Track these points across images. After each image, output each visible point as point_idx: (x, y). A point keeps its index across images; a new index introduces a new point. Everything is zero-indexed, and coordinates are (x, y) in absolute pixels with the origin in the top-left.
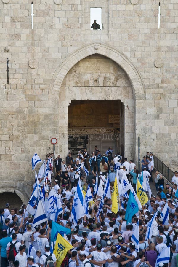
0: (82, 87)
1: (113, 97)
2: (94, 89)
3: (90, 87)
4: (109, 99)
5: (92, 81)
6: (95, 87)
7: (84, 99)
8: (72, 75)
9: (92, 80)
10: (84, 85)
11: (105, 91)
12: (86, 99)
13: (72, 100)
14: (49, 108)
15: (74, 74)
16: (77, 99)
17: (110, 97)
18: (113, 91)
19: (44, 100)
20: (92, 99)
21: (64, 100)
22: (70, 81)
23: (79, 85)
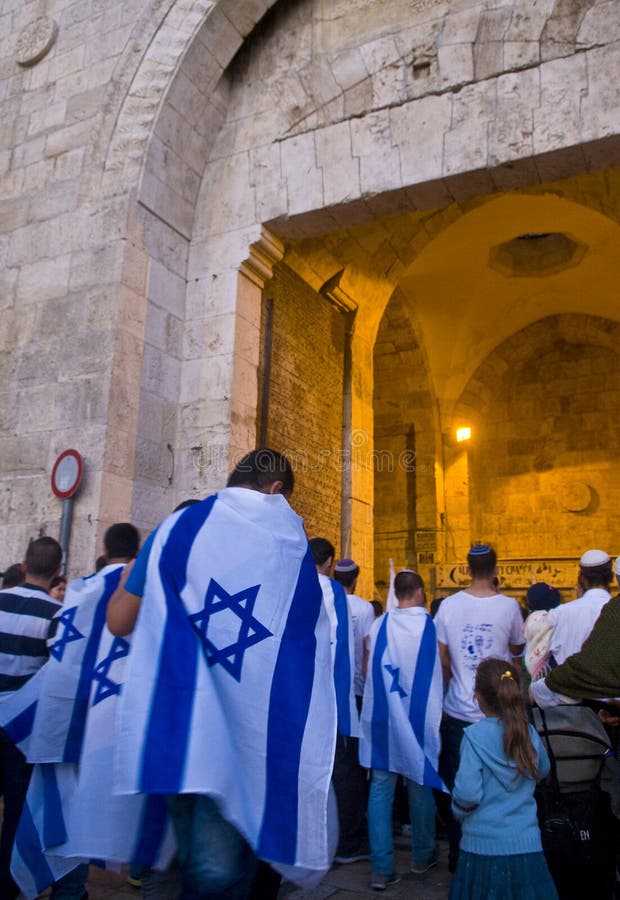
0: (330, 130)
1: (558, 129)
2: (410, 114)
3: (384, 113)
4: (526, 153)
5: (392, 73)
6: (416, 102)
7: (338, 199)
8: (270, 81)
9: (395, 66)
10: (340, 115)
11: (492, 105)
12: (356, 195)
13: (265, 219)
14: (74, 253)
15: (285, 72)
16: (299, 208)
17: (525, 134)
18: (552, 90)
19: (55, 216)
20: (397, 184)
21: (219, 235)
22: (258, 116)
23: (311, 121)
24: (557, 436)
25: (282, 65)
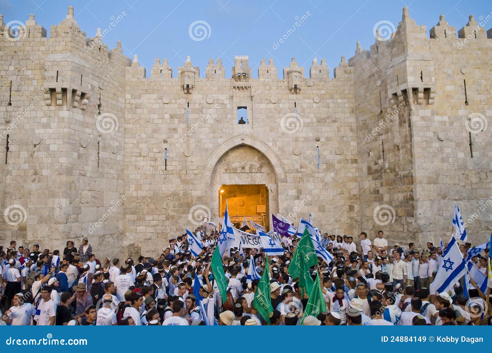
0: (231, 174)
1: (258, 182)
2: (242, 175)
3: (238, 174)
5: (239, 168)
8: (222, 163)
11: (251, 177)
13: (222, 184)
14: (201, 191)
16: (227, 184)
17: (255, 182)
18: (258, 177)
19: (197, 184)
21: (215, 185)
22: (220, 168)
23: (228, 172)
24: (238, 190)
25: (224, 161)
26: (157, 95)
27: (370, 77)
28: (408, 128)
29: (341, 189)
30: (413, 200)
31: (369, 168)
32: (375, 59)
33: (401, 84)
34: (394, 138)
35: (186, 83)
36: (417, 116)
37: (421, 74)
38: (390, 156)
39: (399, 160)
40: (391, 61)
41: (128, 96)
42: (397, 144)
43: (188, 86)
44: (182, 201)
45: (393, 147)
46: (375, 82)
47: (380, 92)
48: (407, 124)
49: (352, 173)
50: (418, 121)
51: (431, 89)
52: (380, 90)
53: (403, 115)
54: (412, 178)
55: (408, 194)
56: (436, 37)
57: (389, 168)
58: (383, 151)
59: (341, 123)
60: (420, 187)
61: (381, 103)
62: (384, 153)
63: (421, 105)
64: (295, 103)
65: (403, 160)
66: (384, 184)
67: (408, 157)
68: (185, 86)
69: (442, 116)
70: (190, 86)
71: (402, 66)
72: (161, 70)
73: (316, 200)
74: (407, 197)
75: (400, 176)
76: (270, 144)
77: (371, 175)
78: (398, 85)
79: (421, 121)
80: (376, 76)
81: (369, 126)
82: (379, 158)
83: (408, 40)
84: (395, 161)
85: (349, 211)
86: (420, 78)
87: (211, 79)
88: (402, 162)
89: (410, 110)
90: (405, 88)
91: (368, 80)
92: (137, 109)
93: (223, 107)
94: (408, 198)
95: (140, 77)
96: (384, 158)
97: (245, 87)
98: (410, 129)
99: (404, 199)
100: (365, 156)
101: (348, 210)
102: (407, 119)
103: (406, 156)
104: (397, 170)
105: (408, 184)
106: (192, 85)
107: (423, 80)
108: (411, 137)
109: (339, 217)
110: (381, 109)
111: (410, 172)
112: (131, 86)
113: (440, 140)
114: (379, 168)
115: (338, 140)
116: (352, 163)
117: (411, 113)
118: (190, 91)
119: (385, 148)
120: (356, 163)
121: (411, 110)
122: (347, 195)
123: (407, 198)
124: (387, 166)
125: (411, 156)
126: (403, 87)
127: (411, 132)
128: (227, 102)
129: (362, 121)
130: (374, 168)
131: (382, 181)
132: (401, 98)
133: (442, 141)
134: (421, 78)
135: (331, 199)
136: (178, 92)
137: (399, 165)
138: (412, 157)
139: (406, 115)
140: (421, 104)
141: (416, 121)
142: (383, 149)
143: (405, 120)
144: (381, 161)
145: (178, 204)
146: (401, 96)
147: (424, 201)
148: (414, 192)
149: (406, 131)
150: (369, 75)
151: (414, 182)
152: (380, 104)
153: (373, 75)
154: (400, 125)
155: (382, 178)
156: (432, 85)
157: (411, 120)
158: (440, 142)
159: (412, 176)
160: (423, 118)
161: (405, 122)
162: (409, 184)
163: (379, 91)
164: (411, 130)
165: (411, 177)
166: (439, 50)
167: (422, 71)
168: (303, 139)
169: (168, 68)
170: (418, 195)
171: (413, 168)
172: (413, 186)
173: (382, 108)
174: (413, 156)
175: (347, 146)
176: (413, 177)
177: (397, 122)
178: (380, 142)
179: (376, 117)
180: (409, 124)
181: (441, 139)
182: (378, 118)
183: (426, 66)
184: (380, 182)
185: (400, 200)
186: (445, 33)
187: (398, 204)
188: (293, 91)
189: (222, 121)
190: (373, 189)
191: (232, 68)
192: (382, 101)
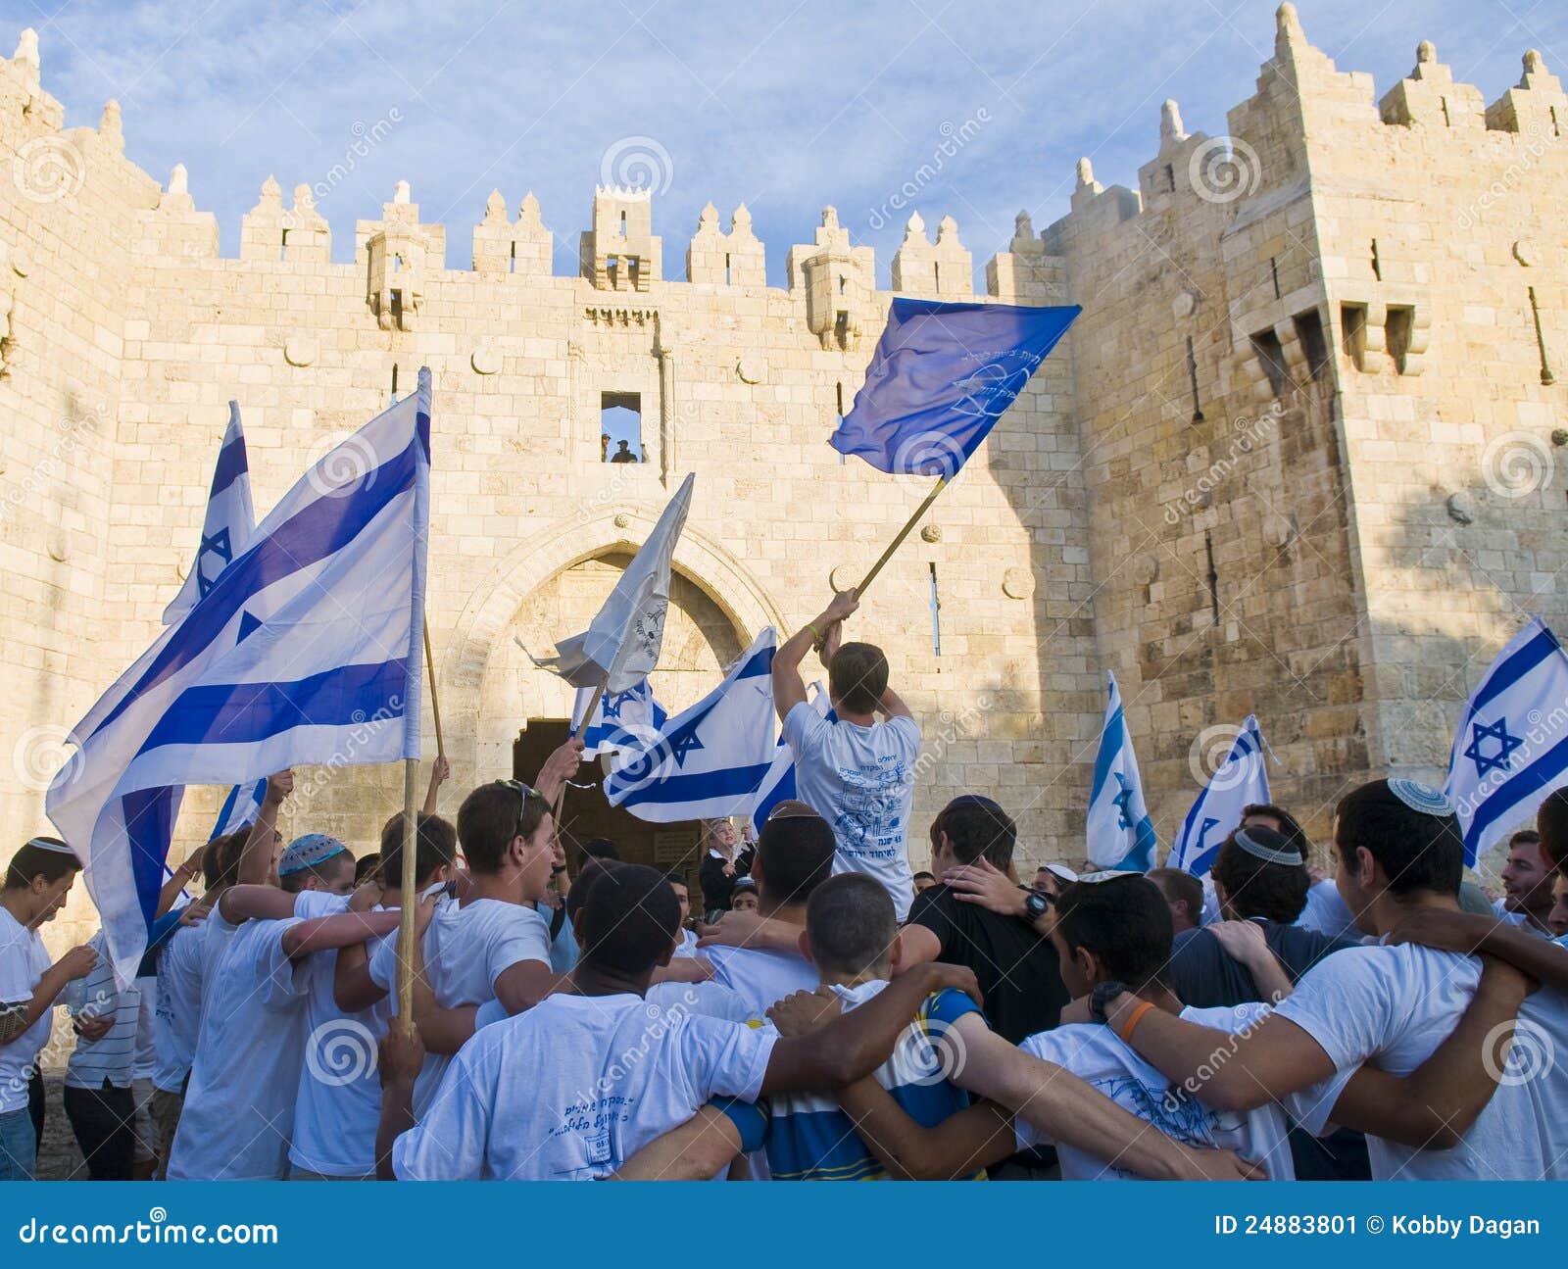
13: (530, 718)
16: (549, 715)
18: (684, 687)
21: (499, 719)
26: (262, 329)
27: (1140, 286)
28: (1325, 471)
29: (1033, 744)
30: (1367, 766)
31: (1150, 652)
32: (1163, 214)
33: (1291, 290)
34: (1260, 515)
35: (390, 284)
36: (1364, 418)
37: (1374, 248)
38: (1245, 595)
39: (1289, 606)
40: (1236, 212)
41: (139, 329)
42: (1278, 539)
43: (397, 295)
44: (353, 780)
45: (1259, 554)
46: (1166, 299)
47: (1189, 341)
48: (1321, 455)
49: (1075, 675)
50: (1368, 439)
51: (1416, 310)
52: (1190, 329)
53: (1300, 419)
54: (1357, 673)
55: (1342, 744)
56: (1411, 122)
57: (1243, 643)
58: (1212, 578)
59: (1026, 474)
60: (1395, 711)
61: (1194, 381)
62: (1219, 581)
63: (1375, 377)
64: (839, 386)
65: (1307, 602)
66: (1221, 711)
67: (1330, 587)
68: (387, 299)
69: (1460, 424)
70: (407, 300)
71: (1294, 218)
72: (285, 231)
73: (930, 788)
74: (1336, 759)
75: (1300, 670)
76: (737, 548)
77: (1157, 682)
78: (1278, 296)
79: (1379, 439)
80: (1169, 281)
81: (1144, 479)
82: (1196, 605)
83: (1306, 124)
84: (1270, 610)
85: (1064, 836)
86: (1370, 266)
87: (491, 277)
88: (1304, 612)
89: (1333, 396)
90: (1310, 305)
91: (1133, 300)
92: (172, 384)
93: (541, 391)
94: (1340, 763)
95: (195, 254)
96: (1215, 604)
97: (634, 314)
98: (1339, 471)
99: (1321, 766)
100: (1128, 604)
101: (1061, 831)
102: (1318, 433)
103: (1324, 584)
104: (1282, 646)
105: (1335, 703)
106: (415, 295)
107: (1382, 276)
108: (1344, 503)
109: (1028, 860)
110: (1197, 407)
111: (1346, 648)
112: (153, 290)
113: (1458, 520)
114: (1198, 648)
115: (1014, 541)
116: (1071, 635)
117: (1336, 404)
118: (406, 318)
119: (1218, 562)
120: (1089, 635)
121: (1335, 393)
122: (1057, 768)
123: (1333, 764)
124: (1232, 635)
125: (1346, 585)
126: (1299, 302)
127: (1340, 484)
128: (558, 368)
129: (1112, 462)
130: (1172, 648)
131: (1214, 697)
132: (1292, 349)
133: (1466, 522)
134: (1375, 264)
135: (994, 783)
136: (353, 321)
137: (1292, 626)
138: (1352, 585)
139: (1314, 416)
140: (1376, 373)
141: (1362, 440)
142: (1212, 566)
143: (1312, 438)
144: (1202, 619)
145: (336, 793)
146: (1290, 340)
147: (1413, 769)
148: (1368, 735)
149: (1318, 484)
150: (1135, 278)
151: (1366, 693)
152: (1190, 388)
153: (1155, 279)
154: (1290, 459)
155: (1211, 689)
156: (1417, 294)
157: (1339, 437)
158: (1458, 527)
159: (1355, 667)
160: (1387, 429)
161: (1310, 445)
162: (1342, 699)
163: (1185, 336)
164: (1340, 475)
165: (1350, 672)
166: (1425, 167)
167: (1374, 240)
168: (873, 531)
169: (314, 225)
170: (1386, 745)
171: (1361, 632)
172: (1363, 708)
173: (1200, 402)
174: (1357, 583)
175: (1049, 567)
176: (1361, 670)
177: (1275, 451)
178: (1199, 540)
179: (1174, 441)
180: (1329, 454)
181: (1461, 516)
182: (1183, 445)
183: (1389, 220)
184: (1201, 704)
185: (1302, 771)
186: (1444, 109)
187: (1293, 789)
188: (831, 336)
189: (535, 446)
190: (1169, 736)
191: (584, 234)
192: (1197, 376)
